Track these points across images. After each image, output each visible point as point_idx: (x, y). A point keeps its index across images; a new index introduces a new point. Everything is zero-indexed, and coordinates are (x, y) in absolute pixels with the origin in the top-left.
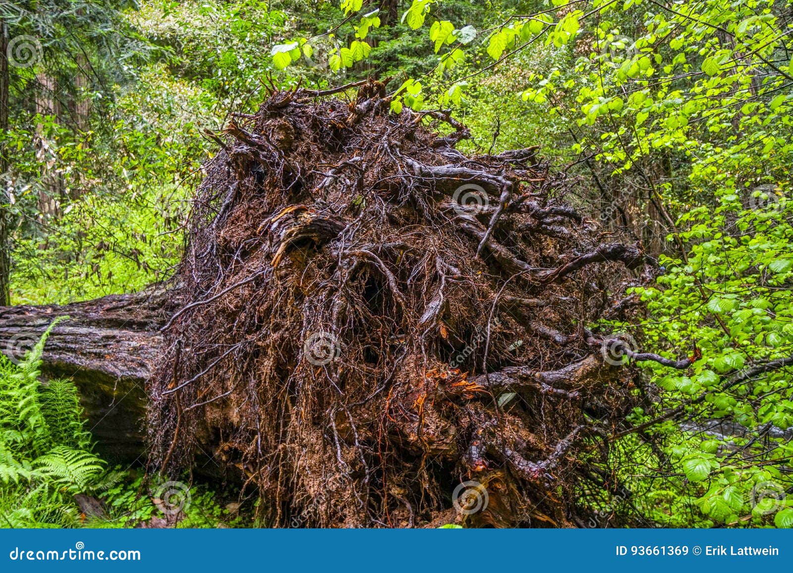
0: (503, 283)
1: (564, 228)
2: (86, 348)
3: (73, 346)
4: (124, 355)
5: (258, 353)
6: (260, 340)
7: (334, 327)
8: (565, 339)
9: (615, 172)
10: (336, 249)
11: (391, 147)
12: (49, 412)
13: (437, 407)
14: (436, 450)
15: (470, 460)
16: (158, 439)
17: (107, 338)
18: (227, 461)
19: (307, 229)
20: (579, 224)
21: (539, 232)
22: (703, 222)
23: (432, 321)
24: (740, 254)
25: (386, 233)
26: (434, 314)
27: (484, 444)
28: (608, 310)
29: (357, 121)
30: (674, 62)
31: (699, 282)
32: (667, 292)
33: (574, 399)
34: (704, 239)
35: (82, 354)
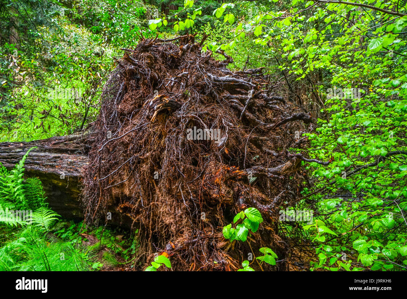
0: (251, 130)
1: (277, 106)
2: (45, 163)
3: (38, 162)
4: (66, 165)
5: (140, 162)
6: (141, 156)
7: (180, 149)
8: (278, 154)
9: (297, 79)
10: (179, 114)
11: (200, 67)
12: (28, 194)
13: (226, 182)
14: (225, 200)
15: (239, 204)
16: (90, 203)
17: (56, 157)
18: (123, 213)
19: (166, 105)
20: (284, 104)
21: (265, 107)
22: (337, 104)
23: (223, 146)
24: (352, 118)
25: (199, 107)
26: (224, 142)
27: (245, 198)
28: (293, 144)
29: (183, 54)
30: (326, 29)
31: (334, 131)
32: (320, 135)
33: (282, 179)
34: (337, 111)
35: (43, 165)
